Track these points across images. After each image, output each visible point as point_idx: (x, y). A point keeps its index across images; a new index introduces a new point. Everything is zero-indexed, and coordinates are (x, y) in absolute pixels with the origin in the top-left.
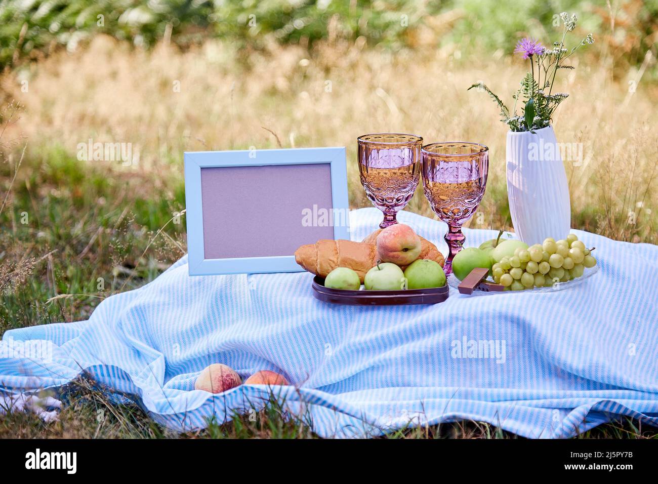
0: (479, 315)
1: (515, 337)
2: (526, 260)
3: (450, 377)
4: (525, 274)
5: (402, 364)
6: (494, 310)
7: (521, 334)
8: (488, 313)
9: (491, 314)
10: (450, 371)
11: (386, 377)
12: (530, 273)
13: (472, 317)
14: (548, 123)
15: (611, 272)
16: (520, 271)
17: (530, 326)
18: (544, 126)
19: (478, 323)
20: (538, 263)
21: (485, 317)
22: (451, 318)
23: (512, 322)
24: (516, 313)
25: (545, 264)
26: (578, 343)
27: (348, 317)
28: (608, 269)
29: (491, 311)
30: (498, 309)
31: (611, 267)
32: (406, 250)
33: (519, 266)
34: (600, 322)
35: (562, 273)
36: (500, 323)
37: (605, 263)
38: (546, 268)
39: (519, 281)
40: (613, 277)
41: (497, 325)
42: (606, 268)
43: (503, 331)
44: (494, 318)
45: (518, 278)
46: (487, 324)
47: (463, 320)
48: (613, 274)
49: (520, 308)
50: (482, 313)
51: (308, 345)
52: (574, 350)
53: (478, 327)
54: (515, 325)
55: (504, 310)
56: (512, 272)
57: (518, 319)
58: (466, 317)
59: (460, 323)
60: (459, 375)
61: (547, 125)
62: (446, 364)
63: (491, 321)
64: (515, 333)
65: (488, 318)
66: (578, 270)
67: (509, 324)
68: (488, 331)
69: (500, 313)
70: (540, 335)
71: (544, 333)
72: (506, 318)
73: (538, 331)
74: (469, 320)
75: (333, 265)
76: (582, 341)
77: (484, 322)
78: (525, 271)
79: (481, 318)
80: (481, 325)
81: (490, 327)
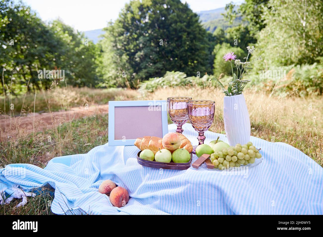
0: (198, 182)
1: (216, 196)
2: (226, 154)
3: (184, 210)
4: (225, 161)
5: (163, 199)
6: (206, 181)
7: (219, 195)
8: (203, 182)
9: (204, 182)
10: (184, 207)
11: (156, 203)
12: (227, 161)
13: (195, 182)
14: (241, 92)
15: (268, 158)
16: (222, 159)
17: (223, 191)
18: (239, 94)
19: (198, 186)
20: (232, 156)
21: (201, 184)
22: (186, 181)
23: (215, 188)
24: (217, 184)
25: (235, 157)
26: (250, 204)
27: (148, 171)
28: (267, 157)
29: (204, 181)
30: (208, 180)
31: (268, 156)
32: (173, 144)
33: (222, 156)
34: (262, 186)
35: (244, 162)
36: (208, 188)
37: (266, 154)
38: (235, 159)
39: (222, 163)
40: (269, 161)
41: (207, 188)
42: (266, 156)
43: (210, 192)
44: (205, 185)
45: (222, 162)
46: (202, 187)
47: (191, 183)
48: (269, 159)
49: (219, 181)
50: (200, 182)
51: (135, 179)
52: (247, 208)
53: (198, 188)
54: (216, 190)
55: (211, 182)
56: (219, 159)
57: (218, 187)
58: (192, 182)
59: (189, 185)
60: (188, 209)
61: (241, 93)
62: (182, 203)
63: (204, 186)
64: (216, 194)
65: (202, 184)
66: (252, 160)
67: (213, 189)
68: (202, 191)
69: (209, 183)
70: (228, 198)
71: (231, 196)
72: (212, 185)
73: (228, 195)
74: (193, 184)
75: (146, 148)
76: (252, 203)
77: (201, 186)
78: (225, 159)
79: (199, 184)
80: (199, 187)
81: (204, 189)
